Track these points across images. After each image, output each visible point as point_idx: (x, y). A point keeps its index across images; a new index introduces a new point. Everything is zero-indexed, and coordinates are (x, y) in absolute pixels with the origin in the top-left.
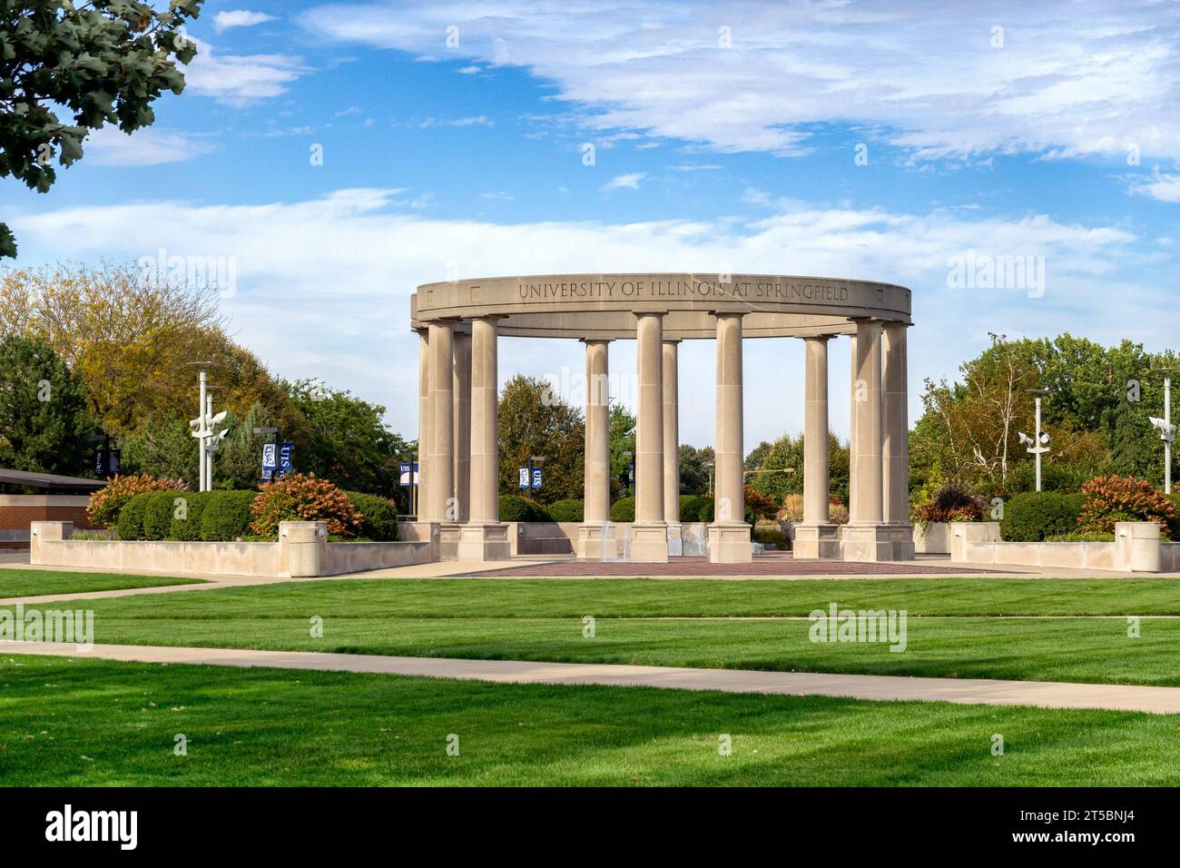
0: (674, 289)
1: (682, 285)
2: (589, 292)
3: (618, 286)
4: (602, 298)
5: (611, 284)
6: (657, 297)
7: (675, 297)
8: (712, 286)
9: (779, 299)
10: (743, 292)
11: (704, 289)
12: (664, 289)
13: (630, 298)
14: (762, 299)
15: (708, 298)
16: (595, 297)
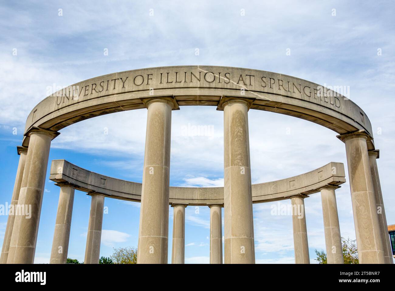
0: (181, 77)
1: (188, 74)
2: (105, 88)
3: (131, 79)
4: (116, 91)
5: (124, 79)
6: (165, 85)
7: (182, 85)
8: (217, 76)
9: (282, 92)
10: (248, 82)
11: (210, 78)
12: (172, 78)
13: (141, 88)
14: (266, 90)
15: (213, 85)
16: (111, 91)
